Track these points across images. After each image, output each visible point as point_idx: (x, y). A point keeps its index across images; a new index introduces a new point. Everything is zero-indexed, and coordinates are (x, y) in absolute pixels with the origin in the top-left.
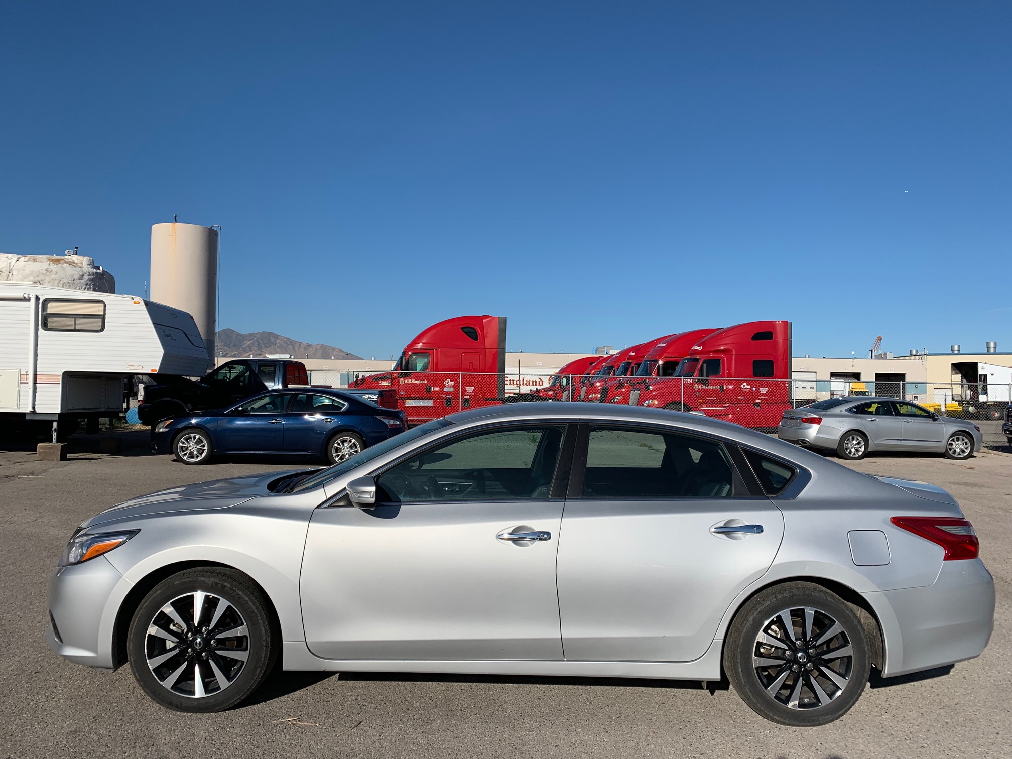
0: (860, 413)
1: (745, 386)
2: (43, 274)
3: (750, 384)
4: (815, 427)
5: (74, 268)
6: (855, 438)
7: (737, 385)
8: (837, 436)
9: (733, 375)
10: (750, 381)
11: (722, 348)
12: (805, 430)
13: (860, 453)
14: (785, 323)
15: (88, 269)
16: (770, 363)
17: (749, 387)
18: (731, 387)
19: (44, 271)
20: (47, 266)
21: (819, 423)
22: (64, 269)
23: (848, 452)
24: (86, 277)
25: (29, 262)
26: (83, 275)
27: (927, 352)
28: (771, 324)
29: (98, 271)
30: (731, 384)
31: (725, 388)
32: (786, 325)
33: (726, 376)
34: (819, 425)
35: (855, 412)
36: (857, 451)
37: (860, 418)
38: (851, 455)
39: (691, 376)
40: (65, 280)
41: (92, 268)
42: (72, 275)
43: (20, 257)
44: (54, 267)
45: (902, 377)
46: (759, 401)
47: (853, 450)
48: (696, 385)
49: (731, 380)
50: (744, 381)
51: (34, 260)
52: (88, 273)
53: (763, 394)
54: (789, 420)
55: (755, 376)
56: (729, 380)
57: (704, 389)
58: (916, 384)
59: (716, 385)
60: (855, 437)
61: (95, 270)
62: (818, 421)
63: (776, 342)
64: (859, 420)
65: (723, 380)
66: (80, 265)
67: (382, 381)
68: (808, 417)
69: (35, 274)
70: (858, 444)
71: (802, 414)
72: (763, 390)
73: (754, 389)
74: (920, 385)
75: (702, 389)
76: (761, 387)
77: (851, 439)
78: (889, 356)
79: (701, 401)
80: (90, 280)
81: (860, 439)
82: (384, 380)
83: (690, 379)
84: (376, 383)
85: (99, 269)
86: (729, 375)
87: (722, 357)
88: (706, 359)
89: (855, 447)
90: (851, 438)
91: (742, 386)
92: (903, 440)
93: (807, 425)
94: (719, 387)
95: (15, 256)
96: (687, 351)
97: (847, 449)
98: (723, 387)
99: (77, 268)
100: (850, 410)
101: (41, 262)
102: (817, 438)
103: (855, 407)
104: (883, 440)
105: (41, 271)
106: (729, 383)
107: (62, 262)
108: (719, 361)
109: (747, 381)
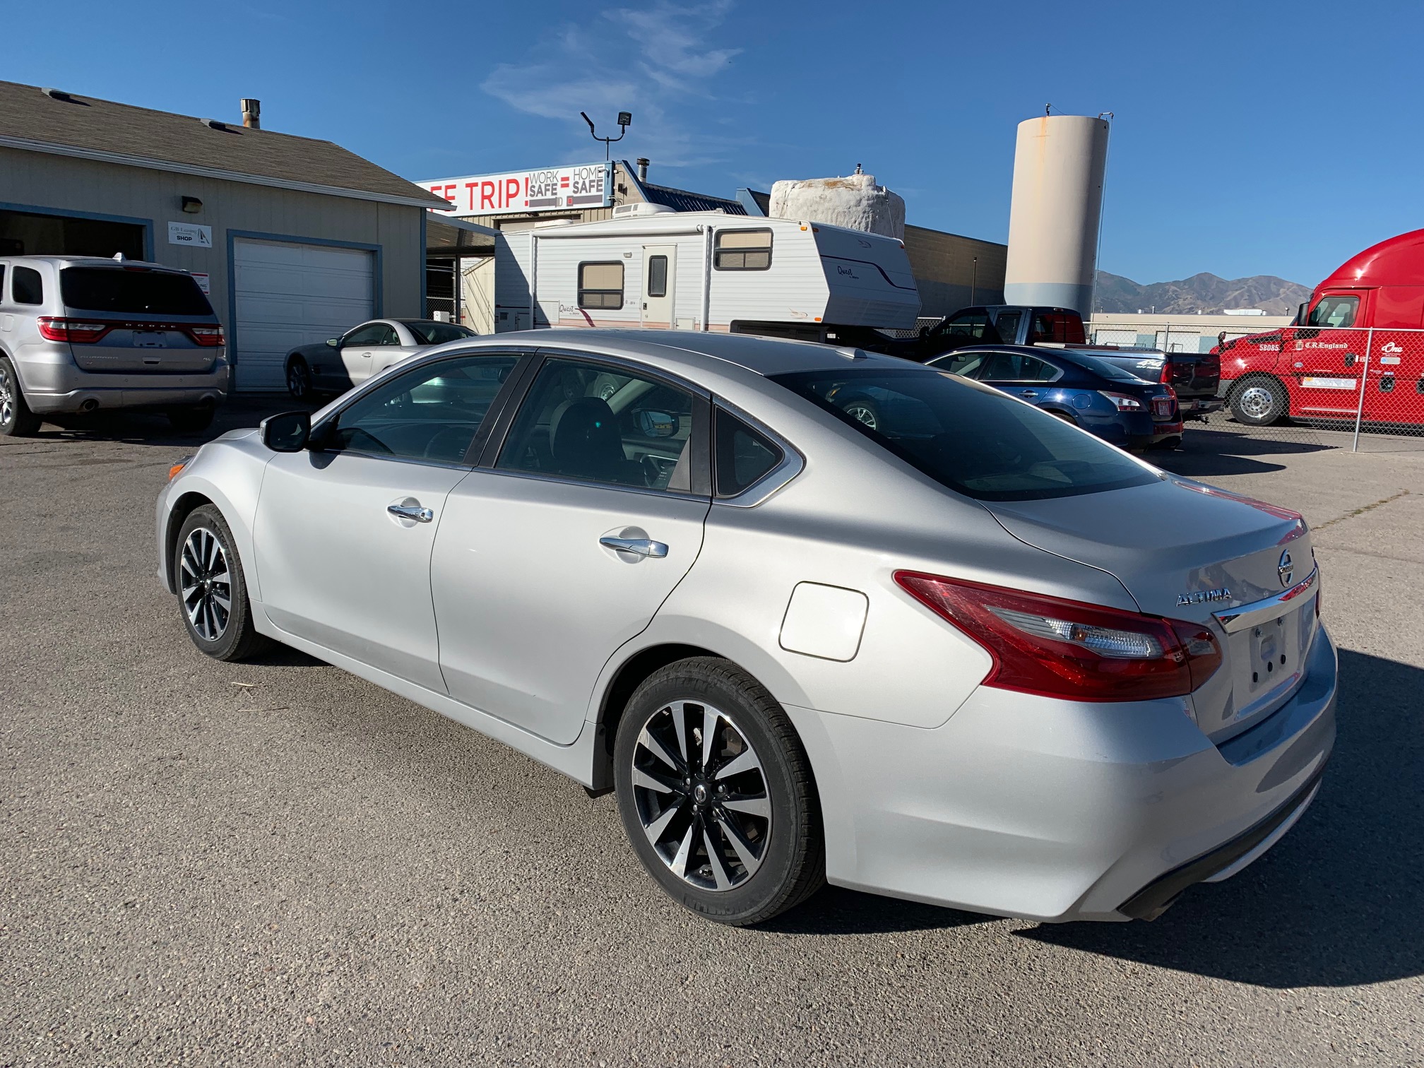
2: (817, 202)
5: (851, 192)
15: (867, 191)
19: (818, 199)
20: (821, 193)
22: (839, 194)
24: (864, 203)
25: (804, 189)
26: (861, 200)
29: (880, 193)
40: (840, 209)
41: (873, 189)
42: (848, 201)
43: (796, 184)
44: (829, 193)
51: (810, 186)
52: (866, 198)
61: (876, 192)
66: (859, 187)
67: (1264, 343)
69: (809, 204)
80: (869, 206)
82: (1269, 343)
84: (1253, 348)
85: (882, 190)
95: (790, 183)
99: (854, 192)
101: (816, 187)
105: (815, 199)
107: (839, 185)
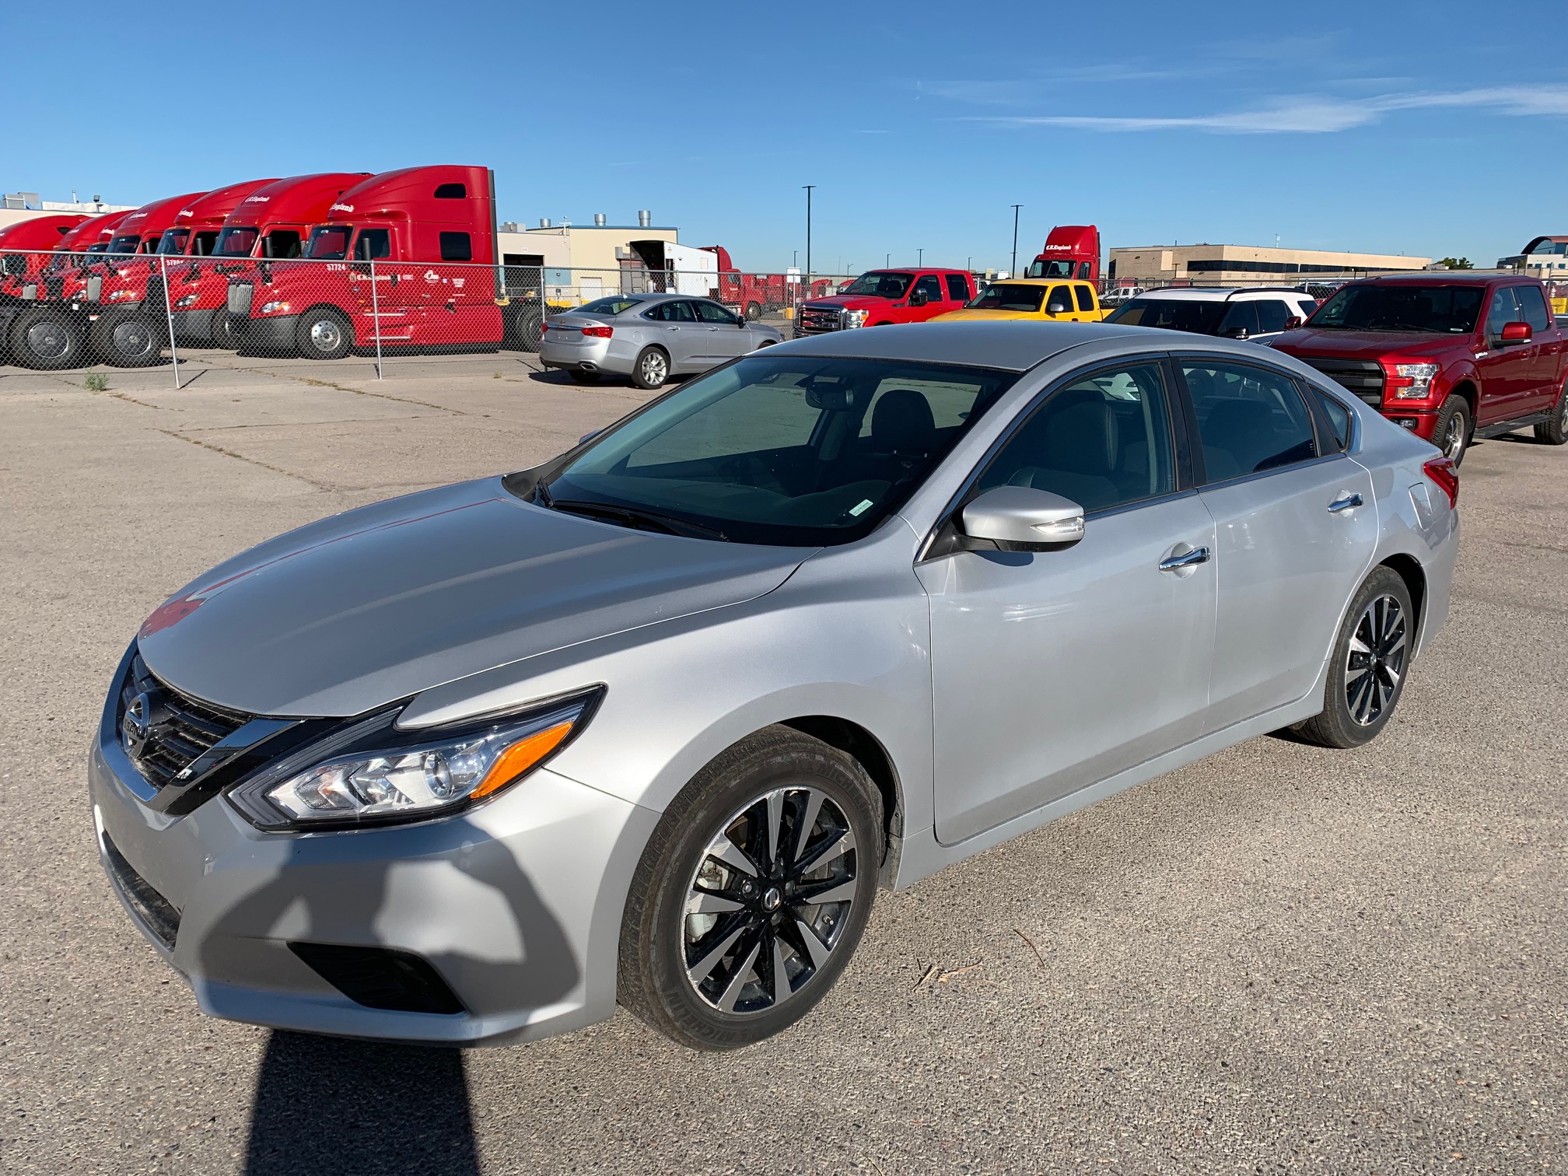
0: (658, 319)
1: (431, 276)
3: (437, 273)
4: (604, 342)
6: (655, 357)
7: (419, 274)
8: (633, 356)
9: (410, 255)
10: (437, 266)
11: (384, 210)
12: (589, 347)
13: (661, 379)
14: (484, 169)
16: (465, 238)
17: (436, 277)
18: (408, 277)
21: (609, 336)
23: (646, 378)
27: (570, 224)
28: (463, 171)
30: (408, 273)
31: (399, 280)
32: (485, 174)
33: (399, 257)
34: (609, 340)
35: (653, 318)
36: (657, 375)
37: (659, 326)
38: (651, 382)
39: (342, 259)
45: (538, 260)
46: (454, 300)
47: (653, 375)
48: (352, 274)
49: (408, 265)
50: (429, 266)
53: (459, 289)
54: (559, 333)
55: (446, 259)
56: (404, 265)
57: (366, 282)
58: (559, 271)
59: (385, 274)
60: (654, 354)
62: (606, 333)
63: (472, 203)
64: (658, 330)
65: (395, 265)
68: (593, 326)
70: (659, 364)
71: (584, 322)
72: (459, 283)
73: (445, 281)
74: (563, 272)
75: (361, 282)
76: (456, 277)
77: (649, 359)
78: (521, 227)
79: (362, 302)
81: (660, 358)
83: (342, 264)
86: (405, 258)
87: (389, 226)
88: (364, 228)
89: (656, 371)
90: (649, 356)
91: (426, 276)
92: (709, 357)
93: (591, 339)
94: (389, 278)
96: (321, 212)
97: (645, 374)
98: (396, 277)
100: (646, 314)
102: (607, 359)
103: (651, 310)
104: (687, 359)
106: (406, 270)
108: (385, 232)
109: (433, 266)
